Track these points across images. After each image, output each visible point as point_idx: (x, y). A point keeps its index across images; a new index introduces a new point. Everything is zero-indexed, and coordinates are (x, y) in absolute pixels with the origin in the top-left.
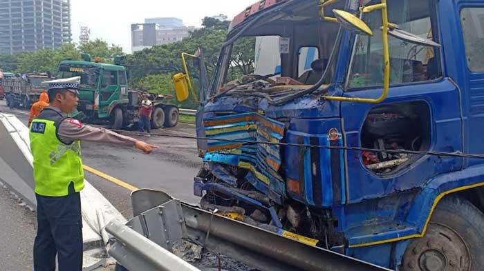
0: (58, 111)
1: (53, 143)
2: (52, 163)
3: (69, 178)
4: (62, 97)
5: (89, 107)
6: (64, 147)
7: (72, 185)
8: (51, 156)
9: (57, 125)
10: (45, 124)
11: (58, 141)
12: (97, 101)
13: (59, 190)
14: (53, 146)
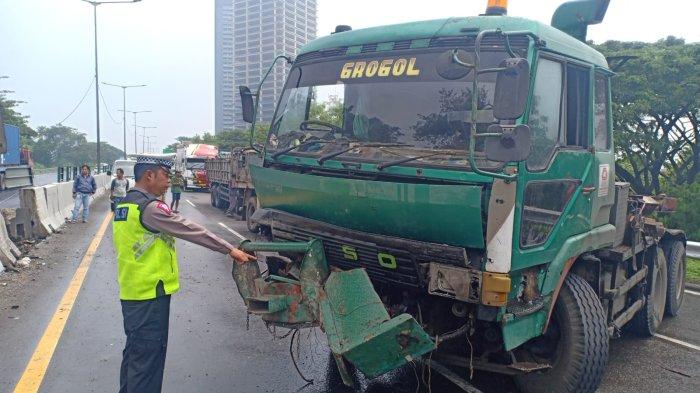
0: (145, 192)
1: (137, 232)
2: (136, 257)
3: (157, 277)
4: (153, 175)
5: (445, 280)
6: (152, 236)
7: (160, 285)
8: (135, 248)
9: (142, 209)
10: (128, 208)
11: (143, 230)
12: (501, 253)
13: (144, 291)
14: (137, 236)
